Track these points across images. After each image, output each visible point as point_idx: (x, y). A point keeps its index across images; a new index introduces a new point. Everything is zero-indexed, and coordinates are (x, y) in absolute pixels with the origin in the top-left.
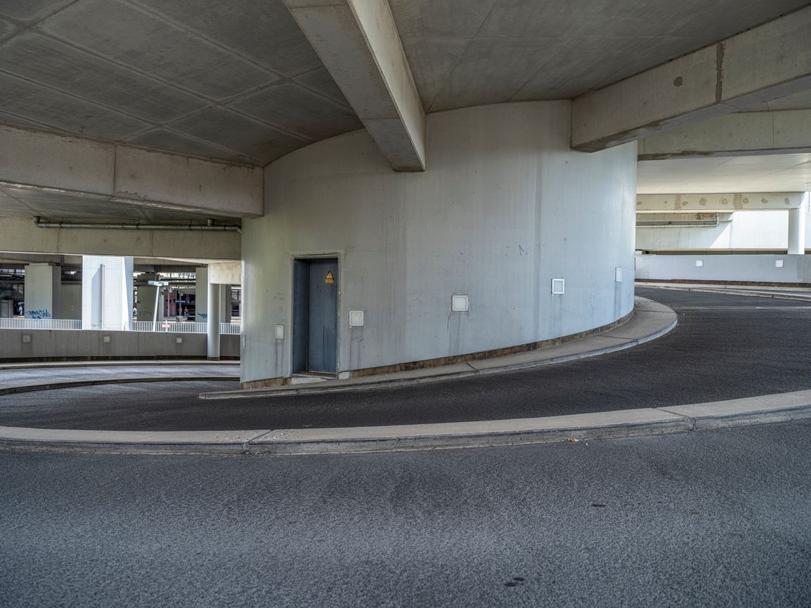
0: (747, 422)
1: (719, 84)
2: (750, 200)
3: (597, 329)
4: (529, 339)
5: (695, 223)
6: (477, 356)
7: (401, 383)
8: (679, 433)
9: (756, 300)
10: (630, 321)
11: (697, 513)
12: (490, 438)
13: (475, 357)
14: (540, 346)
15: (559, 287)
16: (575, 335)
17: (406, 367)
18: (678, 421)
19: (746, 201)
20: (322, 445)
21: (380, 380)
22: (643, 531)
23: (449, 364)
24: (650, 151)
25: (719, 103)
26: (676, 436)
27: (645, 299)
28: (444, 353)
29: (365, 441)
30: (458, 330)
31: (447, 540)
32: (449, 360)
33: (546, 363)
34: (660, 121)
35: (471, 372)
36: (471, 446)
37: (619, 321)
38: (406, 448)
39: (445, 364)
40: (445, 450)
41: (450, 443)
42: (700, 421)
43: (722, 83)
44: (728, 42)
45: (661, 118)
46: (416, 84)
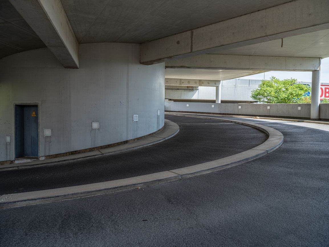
0: (199, 174)
1: (192, 46)
2: (204, 82)
3: (151, 134)
4: (125, 139)
5: (187, 90)
6: (103, 147)
7: (69, 161)
8: (176, 181)
9: (206, 120)
10: (163, 130)
11: (179, 219)
12: (105, 191)
14: (129, 142)
15: (136, 118)
16: (143, 137)
17: (72, 153)
18: (176, 176)
19: (203, 83)
20: (28, 202)
21: (59, 160)
22: (160, 231)
23: (91, 151)
24: (169, 66)
25: (192, 52)
26: (175, 182)
27: (169, 121)
28: (89, 146)
29: (49, 198)
30: (95, 136)
32: (91, 149)
33: (131, 149)
34: (172, 56)
35: (100, 155)
36: (97, 195)
37: (159, 130)
38: (68, 199)
39: (89, 151)
40: (86, 198)
41: (88, 194)
42: (184, 176)
43: (192, 45)
44: (194, 31)
45: (173, 55)
46: (74, 32)
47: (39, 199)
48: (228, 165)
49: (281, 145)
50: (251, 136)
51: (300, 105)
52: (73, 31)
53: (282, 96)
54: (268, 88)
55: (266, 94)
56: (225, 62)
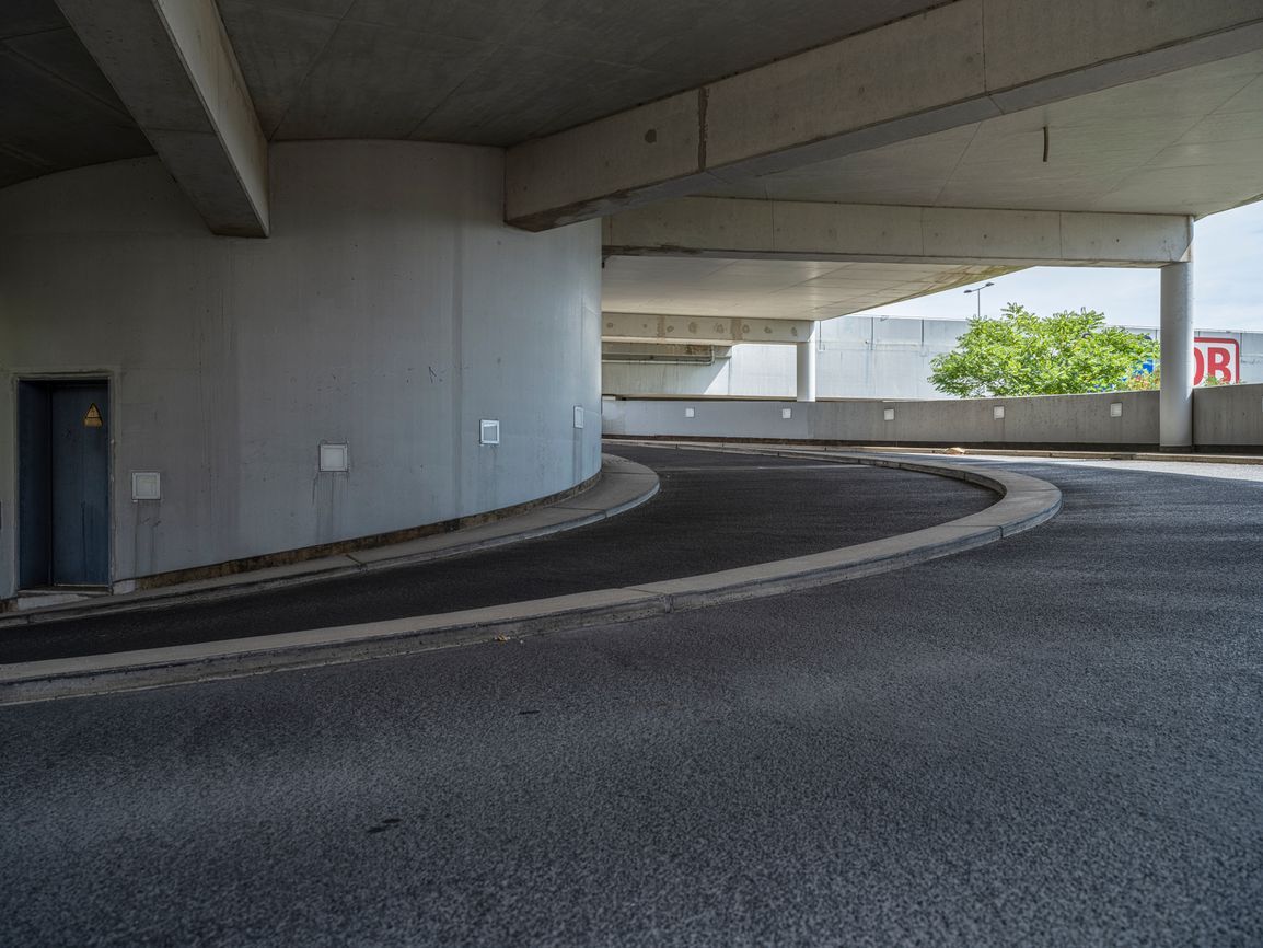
0: (738, 596)
1: (703, 145)
2: (751, 327)
3: (548, 498)
4: (448, 514)
5: (685, 359)
6: (363, 543)
8: (652, 617)
9: (759, 459)
10: (595, 486)
11: (665, 704)
12: (371, 646)
13: (360, 544)
14: (464, 525)
15: (491, 433)
16: (517, 506)
18: (650, 600)
19: (746, 329)
22: (589, 735)
23: (316, 558)
24: (618, 242)
25: (703, 171)
26: (644, 620)
27: (618, 458)
28: (306, 539)
29: (146, 669)
30: (332, 501)
31: (278, 788)
32: (317, 551)
33: (472, 549)
34: (628, 190)
35: (353, 567)
36: (339, 662)
37: (580, 486)
38: (223, 674)
39: (310, 559)
40: (293, 672)
41: (302, 659)
42: (679, 600)
43: (705, 143)
44: (712, 88)
45: (630, 187)
46: (248, 87)
47: (107, 673)
48: (851, 566)
49: (1054, 517)
50: (934, 497)
51: (1116, 398)
52: (246, 83)
53: (1048, 376)
54: (997, 348)
55: (985, 370)
56: (830, 231)
